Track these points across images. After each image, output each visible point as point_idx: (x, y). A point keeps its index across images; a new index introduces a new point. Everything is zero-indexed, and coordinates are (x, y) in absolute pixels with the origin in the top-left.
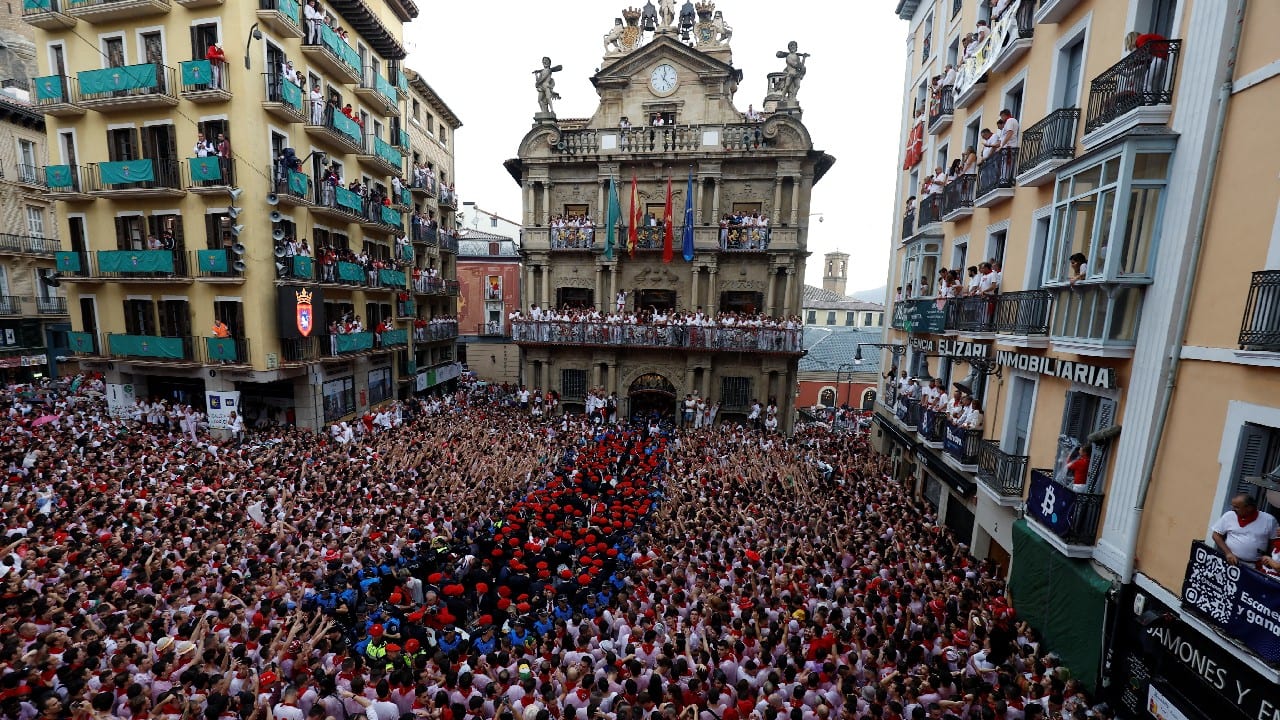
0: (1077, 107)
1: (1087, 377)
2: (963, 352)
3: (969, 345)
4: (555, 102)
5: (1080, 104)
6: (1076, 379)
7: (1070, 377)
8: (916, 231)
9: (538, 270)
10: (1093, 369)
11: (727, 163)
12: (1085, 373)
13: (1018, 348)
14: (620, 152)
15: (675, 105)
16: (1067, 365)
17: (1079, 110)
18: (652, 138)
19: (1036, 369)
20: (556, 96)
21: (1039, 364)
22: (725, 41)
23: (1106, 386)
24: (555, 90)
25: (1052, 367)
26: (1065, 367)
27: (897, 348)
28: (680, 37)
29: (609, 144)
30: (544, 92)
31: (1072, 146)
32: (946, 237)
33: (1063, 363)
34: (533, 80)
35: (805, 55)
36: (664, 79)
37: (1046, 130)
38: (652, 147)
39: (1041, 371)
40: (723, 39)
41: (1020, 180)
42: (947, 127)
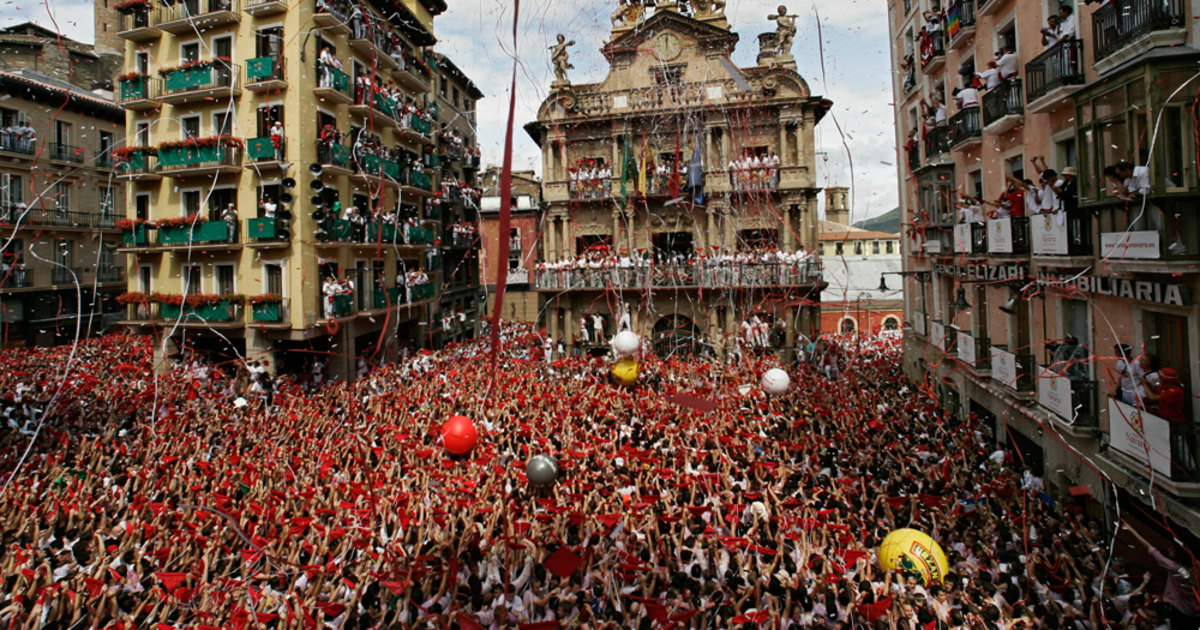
0: (1078, 37)
1: (1153, 295)
2: (996, 275)
3: (1002, 269)
4: (569, 71)
5: (1081, 34)
6: (1139, 297)
7: (1131, 295)
8: (923, 162)
9: (558, 222)
10: (1158, 287)
11: (732, 111)
12: (1150, 290)
13: (1058, 268)
14: (630, 110)
15: (679, 66)
16: (1124, 283)
17: (1081, 41)
18: (660, 96)
19: (1087, 289)
20: (570, 66)
21: (1090, 283)
22: (720, 11)
23: (1179, 302)
24: (569, 62)
25: (1106, 284)
26: (1123, 287)
27: (921, 274)
28: (679, 10)
29: (620, 104)
30: (559, 64)
31: (1080, 72)
32: (957, 167)
33: (1119, 282)
34: (550, 55)
35: (794, 17)
36: (665, 47)
37: (1048, 63)
38: (660, 103)
39: (1093, 290)
40: (717, 8)
41: (1029, 109)
42: (941, 66)
